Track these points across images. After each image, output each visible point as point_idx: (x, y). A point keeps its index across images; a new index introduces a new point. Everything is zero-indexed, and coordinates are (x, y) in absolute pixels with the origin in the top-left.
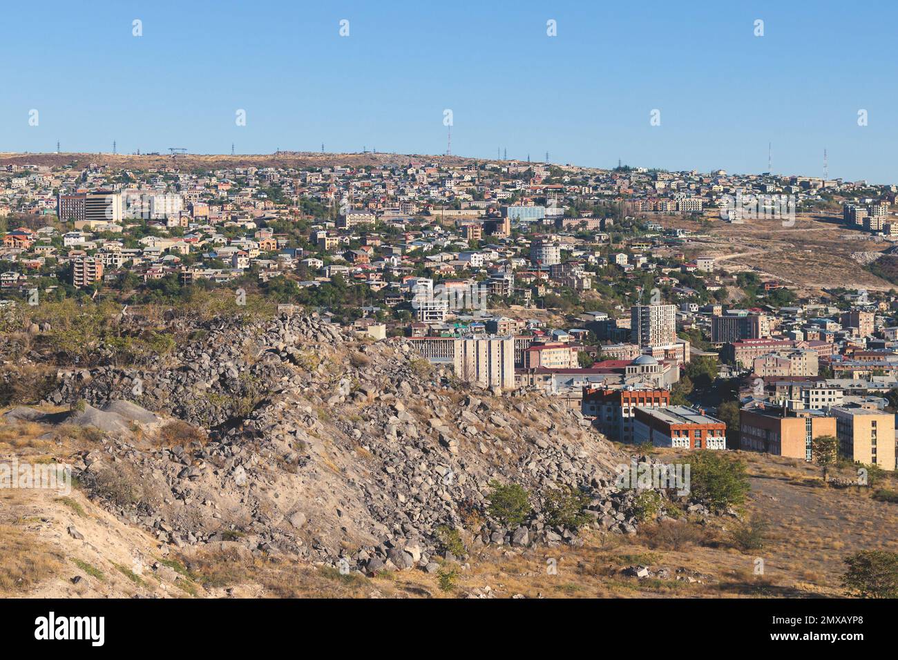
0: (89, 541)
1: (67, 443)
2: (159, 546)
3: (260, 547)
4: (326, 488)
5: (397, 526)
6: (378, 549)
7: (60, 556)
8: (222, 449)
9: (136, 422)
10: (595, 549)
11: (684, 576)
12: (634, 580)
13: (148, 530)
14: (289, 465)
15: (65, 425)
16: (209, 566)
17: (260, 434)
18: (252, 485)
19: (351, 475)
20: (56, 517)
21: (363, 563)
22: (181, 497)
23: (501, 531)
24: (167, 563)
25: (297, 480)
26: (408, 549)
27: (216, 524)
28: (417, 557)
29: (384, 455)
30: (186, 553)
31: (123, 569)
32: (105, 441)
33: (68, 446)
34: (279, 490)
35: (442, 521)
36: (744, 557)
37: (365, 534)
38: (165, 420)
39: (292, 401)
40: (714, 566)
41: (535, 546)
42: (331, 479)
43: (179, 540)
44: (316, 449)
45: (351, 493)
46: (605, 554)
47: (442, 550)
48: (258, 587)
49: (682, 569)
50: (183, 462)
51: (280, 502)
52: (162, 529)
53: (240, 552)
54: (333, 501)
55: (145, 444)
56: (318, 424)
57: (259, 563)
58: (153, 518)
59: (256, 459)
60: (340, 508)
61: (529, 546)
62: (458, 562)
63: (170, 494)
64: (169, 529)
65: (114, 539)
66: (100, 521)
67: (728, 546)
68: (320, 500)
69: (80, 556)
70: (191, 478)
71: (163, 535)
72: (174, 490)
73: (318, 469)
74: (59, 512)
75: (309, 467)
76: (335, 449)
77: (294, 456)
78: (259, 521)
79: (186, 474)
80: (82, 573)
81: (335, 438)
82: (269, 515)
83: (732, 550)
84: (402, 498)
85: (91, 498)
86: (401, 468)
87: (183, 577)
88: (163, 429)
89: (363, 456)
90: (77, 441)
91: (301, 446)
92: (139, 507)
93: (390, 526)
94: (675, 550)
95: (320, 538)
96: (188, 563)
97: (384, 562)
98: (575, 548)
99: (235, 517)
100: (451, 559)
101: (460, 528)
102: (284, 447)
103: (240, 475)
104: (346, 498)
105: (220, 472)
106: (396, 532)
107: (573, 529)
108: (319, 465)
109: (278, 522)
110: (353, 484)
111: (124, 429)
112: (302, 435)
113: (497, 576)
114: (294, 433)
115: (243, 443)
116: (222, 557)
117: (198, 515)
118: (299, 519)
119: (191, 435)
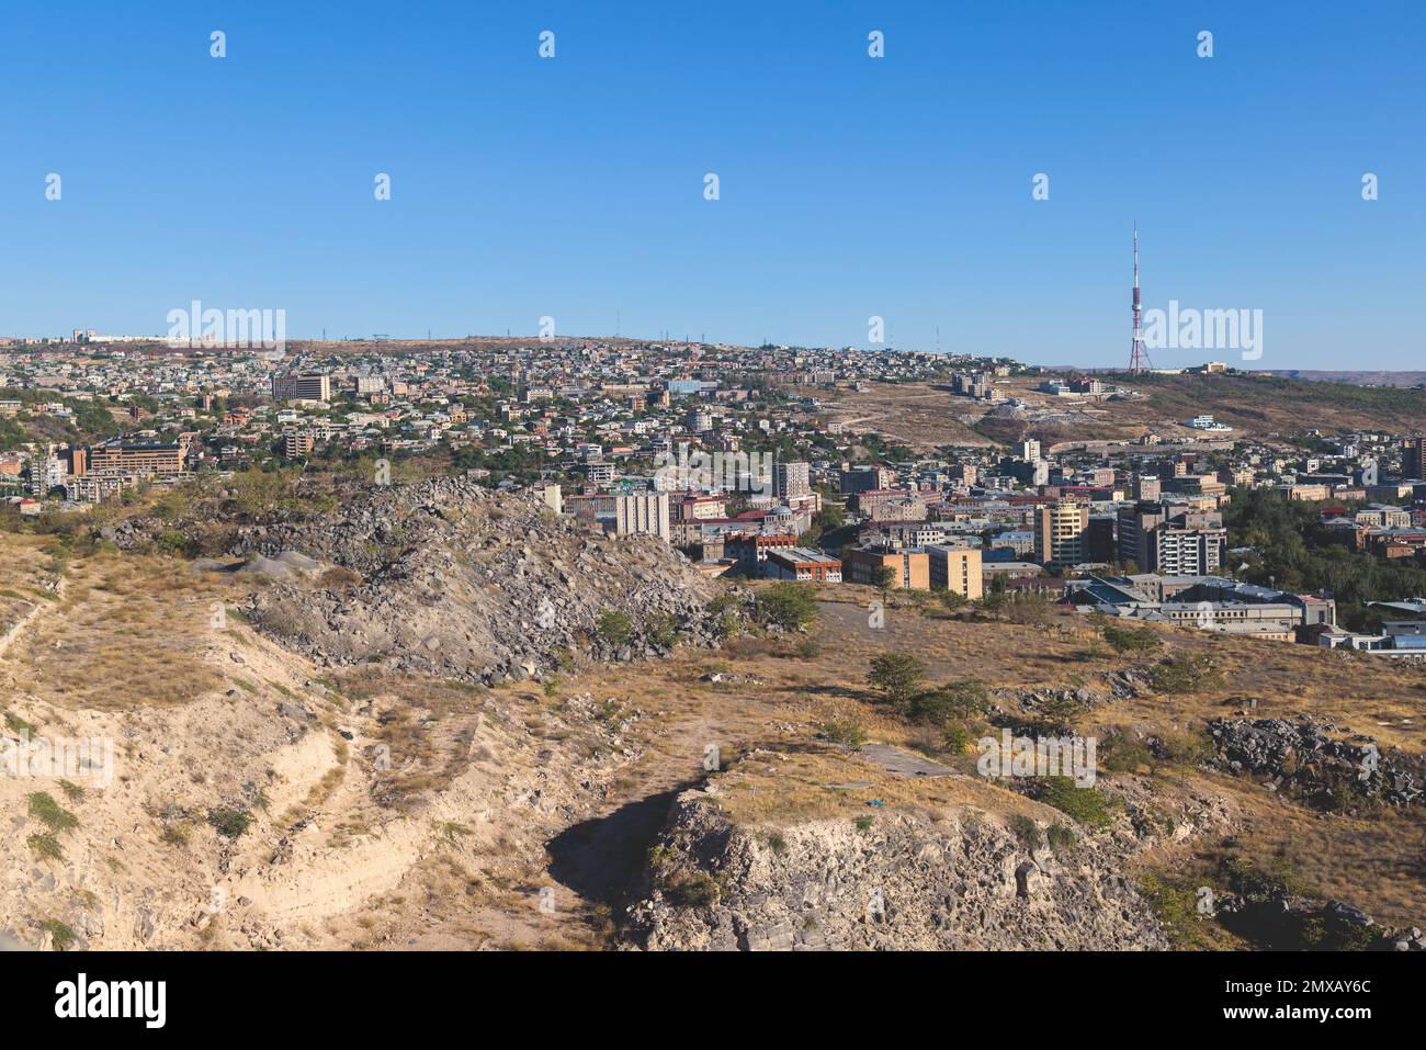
0: (250, 664)
1: (241, 587)
2: (315, 669)
3: (399, 666)
4: (457, 618)
5: (518, 647)
6: (499, 666)
7: (220, 676)
8: (371, 588)
9: (301, 569)
10: (684, 662)
11: (751, 679)
12: (708, 684)
13: (307, 656)
14: (427, 600)
15: (240, 573)
16: (356, 683)
17: (404, 576)
18: (394, 617)
19: (481, 607)
20: (221, 645)
21: (486, 677)
22: (336, 628)
23: (608, 648)
24: (318, 681)
25: (434, 613)
26: (523, 665)
27: (365, 649)
28: (532, 671)
29: (512, 591)
30: (337, 673)
31: (276, 686)
32: (273, 585)
33: (241, 590)
34: (417, 620)
35: (558, 643)
36: (804, 664)
37: (490, 654)
38: (325, 567)
39: (435, 548)
40: (776, 671)
41: (635, 660)
42: (463, 610)
43: (332, 663)
44: (452, 586)
45: (479, 621)
46: (691, 664)
47: (555, 666)
48: (395, 698)
49: (751, 675)
50: (337, 600)
51: (419, 630)
52: (319, 655)
53: (383, 672)
54: (463, 628)
55: (306, 587)
56: (455, 567)
57: (398, 680)
58: (311, 646)
59: (399, 596)
60: (469, 634)
61: (631, 660)
62: (568, 675)
63: (327, 627)
64: (324, 654)
65: (273, 663)
66: (261, 648)
67: (791, 656)
68: (452, 628)
69: (238, 675)
70: (344, 612)
71: (319, 660)
72: (329, 623)
73: (452, 603)
74: (225, 641)
75: (444, 601)
76: (470, 587)
77: (431, 592)
78: (400, 646)
79: (339, 610)
80: (237, 689)
81: (470, 579)
82: (408, 641)
83: (796, 659)
84: (525, 625)
85: (258, 631)
86: (526, 601)
87: (333, 692)
88: (324, 574)
89: (494, 592)
90: (249, 586)
91: (438, 584)
92: (300, 638)
93: (512, 647)
94: (749, 660)
95: (451, 658)
96: (338, 681)
97: (504, 676)
98: (669, 661)
99: (381, 643)
100: (562, 672)
101: (573, 648)
102: (424, 586)
103: (384, 608)
104: (474, 625)
105: (369, 607)
106: (516, 652)
107: (668, 646)
108: (453, 600)
109: (416, 646)
110: (482, 614)
111: (290, 574)
112: (440, 576)
113: (599, 685)
114: (433, 574)
115: (390, 584)
116: (367, 676)
117: (349, 642)
118: (434, 644)
119: (348, 579)
